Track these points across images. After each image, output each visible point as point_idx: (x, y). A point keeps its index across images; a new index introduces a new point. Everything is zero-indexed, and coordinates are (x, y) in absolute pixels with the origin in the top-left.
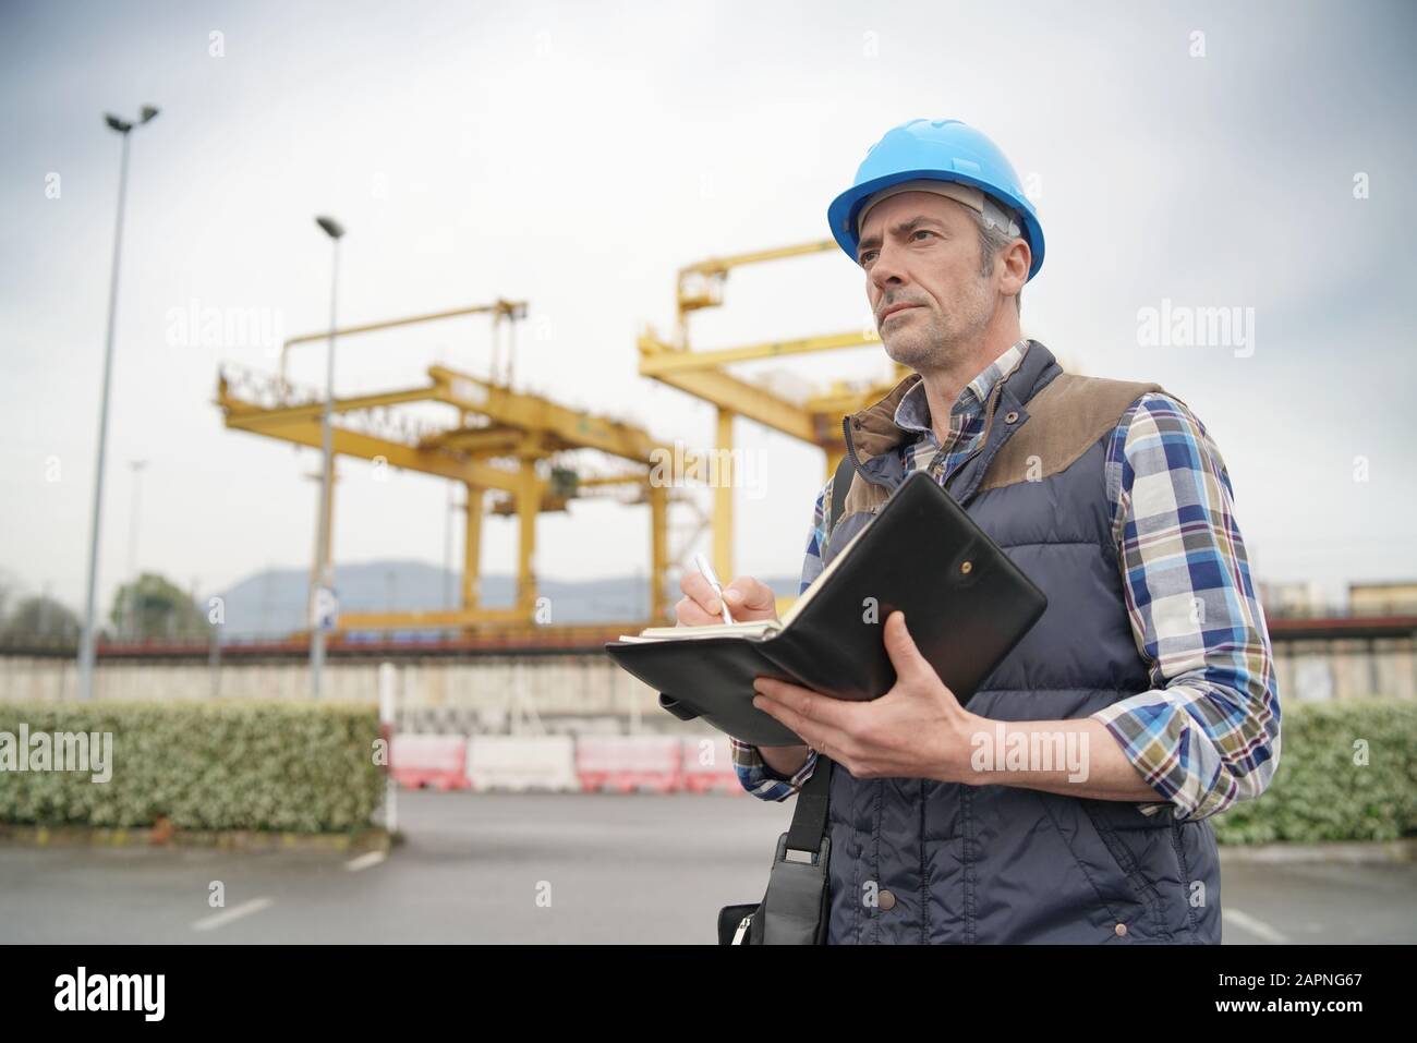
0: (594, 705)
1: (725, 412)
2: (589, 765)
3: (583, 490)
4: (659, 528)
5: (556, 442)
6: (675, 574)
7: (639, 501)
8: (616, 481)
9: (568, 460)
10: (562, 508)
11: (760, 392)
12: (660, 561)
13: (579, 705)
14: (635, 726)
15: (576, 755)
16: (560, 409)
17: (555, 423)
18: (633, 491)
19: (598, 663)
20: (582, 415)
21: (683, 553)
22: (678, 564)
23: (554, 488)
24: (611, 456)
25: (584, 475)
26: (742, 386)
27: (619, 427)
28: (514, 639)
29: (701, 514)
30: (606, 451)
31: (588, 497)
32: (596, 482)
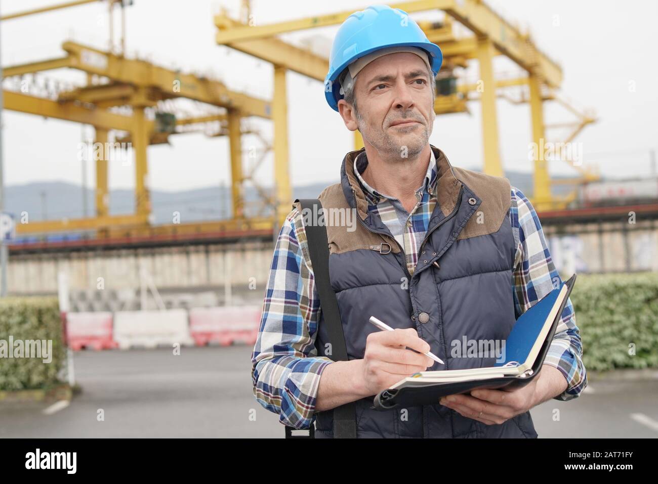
0: (195, 281)
1: (279, 68)
2: (199, 328)
3: (180, 128)
4: (235, 153)
5: (159, 94)
6: (248, 184)
7: (220, 135)
8: (203, 120)
9: (167, 106)
10: (166, 141)
11: (303, 53)
12: (237, 176)
13: (185, 282)
14: (228, 297)
15: (190, 321)
16: (160, 69)
17: (157, 80)
18: (216, 126)
19: (197, 252)
20: (177, 73)
21: (253, 171)
22: (250, 178)
23: (158, 127)
24: (198, 103)
25: (180, 116)
26: (291, 48)
27: (203, 81)
28: (135, 236)
29: (265, 142)
30: (195, 99)
31: (184, 132)
32: (188, 122)
